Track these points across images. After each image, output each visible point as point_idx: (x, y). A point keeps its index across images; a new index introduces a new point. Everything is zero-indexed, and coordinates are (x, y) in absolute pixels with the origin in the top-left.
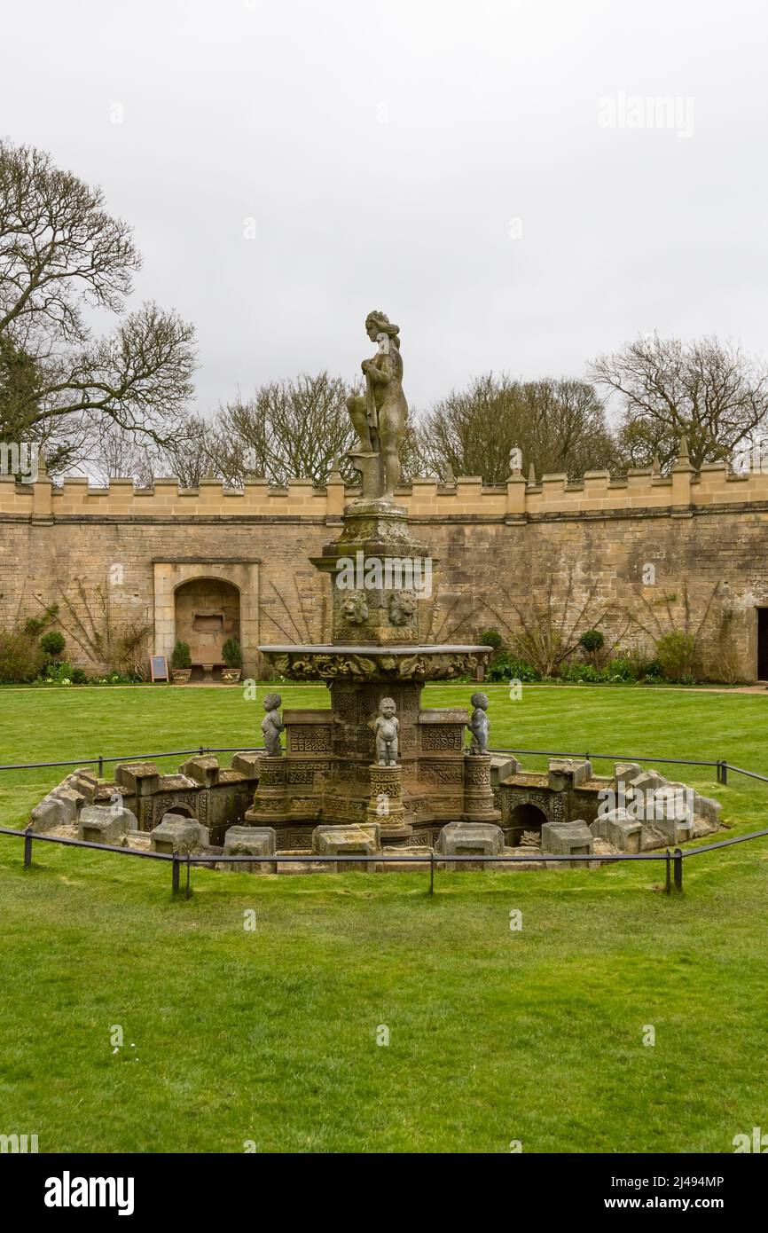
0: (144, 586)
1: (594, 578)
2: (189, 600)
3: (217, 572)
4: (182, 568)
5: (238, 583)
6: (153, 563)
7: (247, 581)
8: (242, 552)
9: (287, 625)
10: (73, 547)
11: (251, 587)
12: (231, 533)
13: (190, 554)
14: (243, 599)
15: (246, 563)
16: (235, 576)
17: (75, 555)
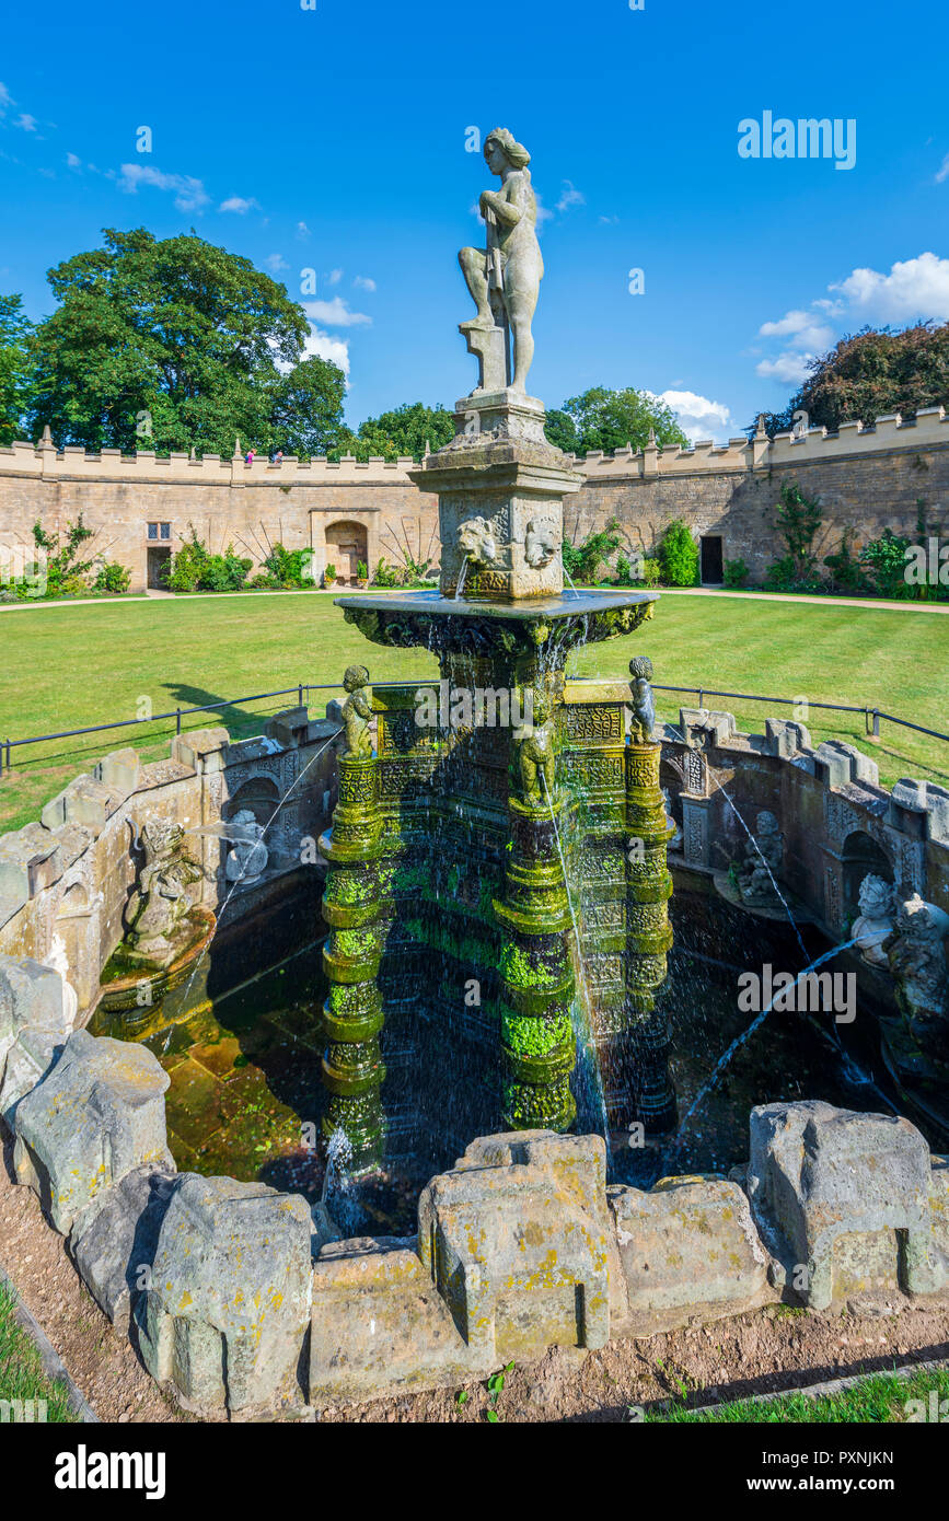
0: (305, 526)
1: (593, 519)
2: (334, 535)
3: (352, 517)
4: (330, 514)
5: (366, 524)
6: (310, 512)
7: (372, 523)
8: (368, 505)
9: (397, 550)
10: (258, 501)
11: (376, 526)
12: (361, 492)
13: (334, 506)
14: (369, 534)
15: (371, 511)
16: (364, 519)
17: (259, 506)
